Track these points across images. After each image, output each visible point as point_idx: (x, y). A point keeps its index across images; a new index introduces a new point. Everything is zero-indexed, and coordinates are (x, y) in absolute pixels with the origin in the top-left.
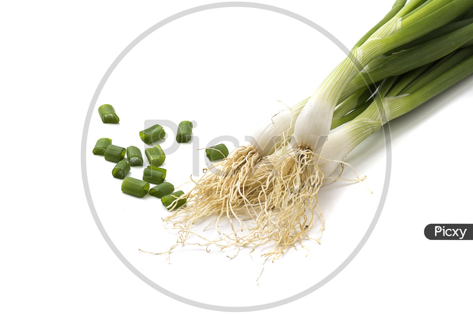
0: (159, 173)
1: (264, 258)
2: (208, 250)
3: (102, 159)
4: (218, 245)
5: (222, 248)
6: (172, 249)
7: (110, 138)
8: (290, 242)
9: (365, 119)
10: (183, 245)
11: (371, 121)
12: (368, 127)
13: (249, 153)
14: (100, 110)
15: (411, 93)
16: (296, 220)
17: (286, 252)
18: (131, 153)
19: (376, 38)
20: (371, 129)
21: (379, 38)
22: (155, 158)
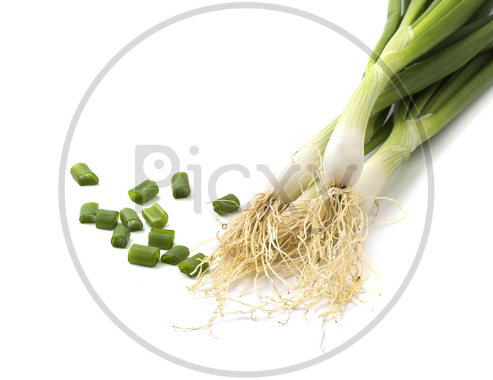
0: (167, 236)
1: (322, 319)
2: (254, 317)
3: (92, 227)
4: (264, 310)
5: (270, 314)
6: (211, 321)
7: (96, 202)
8: (346, 298)
9: (393, 147)
10: (222, 315)
11: (400, 149)
12: (398, 156)
13: (271, 200)
14: (73, 172)
15: (435, 113)
16: (347, 271)
17: (344, 309)
18: (127, 217)
19: (391, 52)
20: (401, 158)
21: (395, 51)
22: (157, 220)
